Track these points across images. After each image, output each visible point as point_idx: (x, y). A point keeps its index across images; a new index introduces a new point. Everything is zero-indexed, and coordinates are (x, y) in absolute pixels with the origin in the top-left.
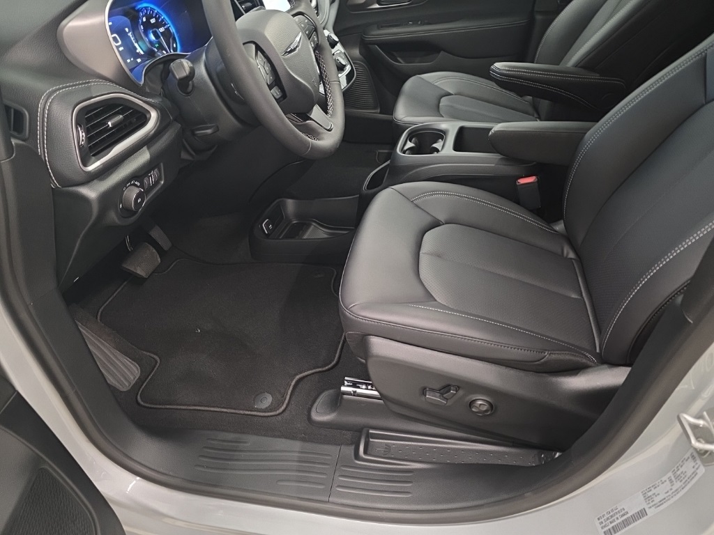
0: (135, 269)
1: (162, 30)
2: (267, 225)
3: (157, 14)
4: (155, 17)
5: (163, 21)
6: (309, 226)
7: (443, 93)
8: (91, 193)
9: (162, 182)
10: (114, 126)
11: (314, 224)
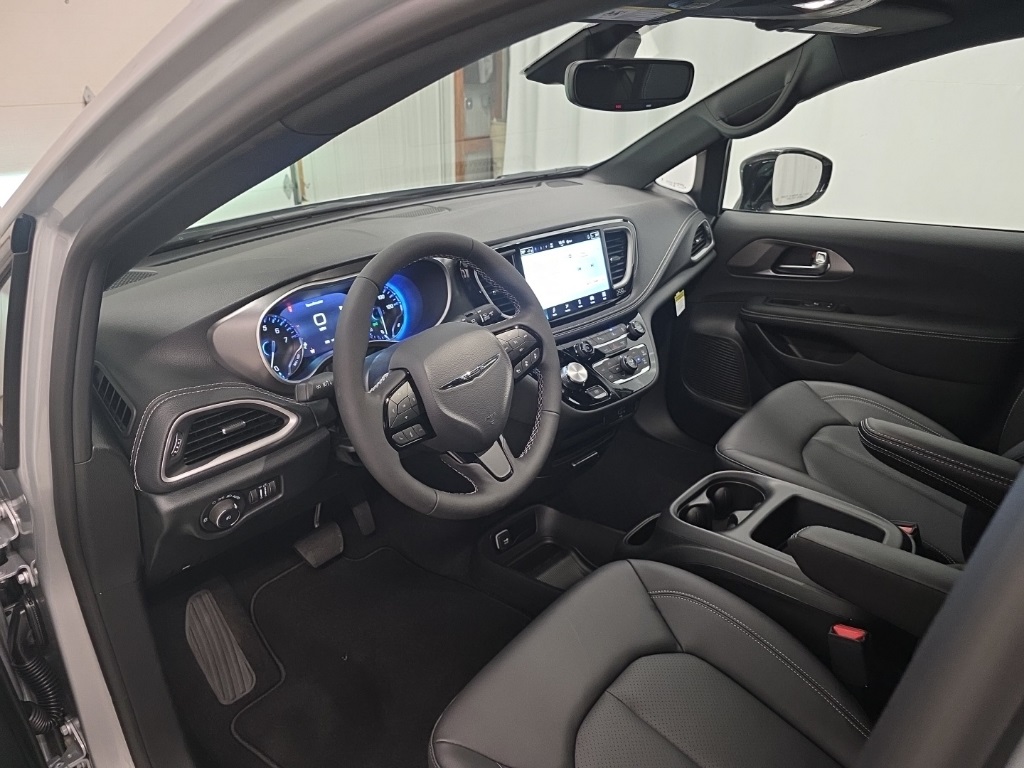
0: (306, 553)
1: (389, 307)
2: (502, 538)
3: (387, 291)
4: (385, 294)
5: (394, 297)
6: (564, 554)
7: (833, 417)
8: (165, 504)
9: (280, 496)
10: (228, 433)
11: (573, 554)
